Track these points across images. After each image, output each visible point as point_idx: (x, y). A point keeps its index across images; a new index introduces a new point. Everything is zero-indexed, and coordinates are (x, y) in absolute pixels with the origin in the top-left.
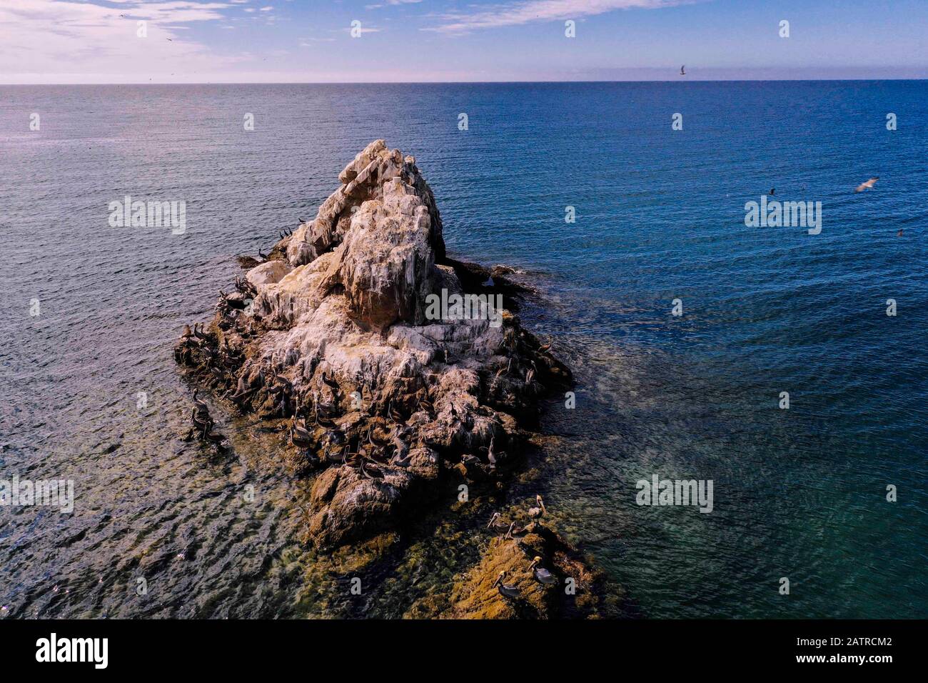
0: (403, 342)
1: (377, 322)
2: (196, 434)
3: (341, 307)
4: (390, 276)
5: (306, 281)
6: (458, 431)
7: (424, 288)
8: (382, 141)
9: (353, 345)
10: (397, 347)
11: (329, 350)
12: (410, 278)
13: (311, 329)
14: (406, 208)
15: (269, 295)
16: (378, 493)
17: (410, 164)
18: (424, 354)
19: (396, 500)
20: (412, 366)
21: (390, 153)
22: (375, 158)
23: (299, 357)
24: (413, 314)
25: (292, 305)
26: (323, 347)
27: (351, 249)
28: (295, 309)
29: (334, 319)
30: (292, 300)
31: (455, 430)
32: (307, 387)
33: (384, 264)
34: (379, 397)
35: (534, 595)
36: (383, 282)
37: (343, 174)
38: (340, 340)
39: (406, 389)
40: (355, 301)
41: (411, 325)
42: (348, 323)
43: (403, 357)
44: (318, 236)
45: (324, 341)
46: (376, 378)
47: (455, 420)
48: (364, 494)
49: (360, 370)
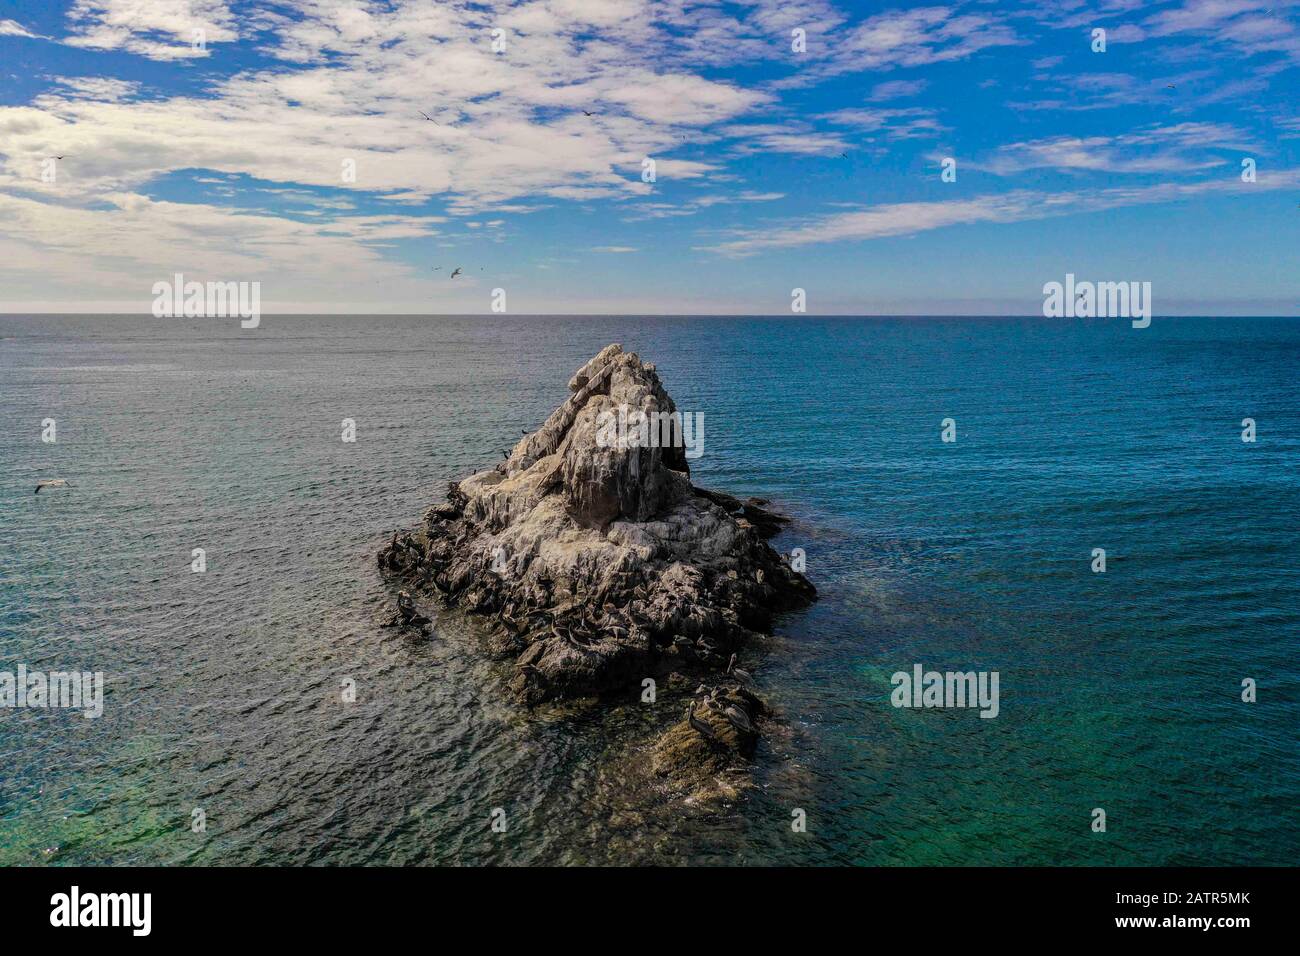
0: (623, 537)
1: (597, 517)
2: (400, 621)
3: (560, 505)
4: (612, 467)
5: (524, 481)
6: (673, 615)
7: (649, 482)
8: (618, 345)
9: (570, 541)
10: (617, 544)
11: (545, 546)
12: (633, 470)
13: (527, 526)
14: (633, 398)
15: (484, 497)
16: (583, 658)
17: (649, 372)
18: (645, 549)
19: (601, 666)
20: (631, 561)
21: (626, 357)
22: (610, 362)
23: (513, 553)
24: (636, 509)
25: (508, 506)
26: (538, 543)
27: (574, 443)
28: (511, 510)
29: (552, 515)
30: (508, 500)
31: (670, 614)
32: (518, 583)
33: (606, 454)
34: (595, 592)
35: (728, 735)
36: (604, 472)
37: (573, 381)
38: (557, 537)
39: (624, 584)
40: (575, 495)
41: (634, 520)
42: (567, 520)
43: (622, 552)
44: (542, 449)
45: (539, 537)
46: (593, 573)
47: (670, 605)
48: (569, 658)
49: (576, 564)
